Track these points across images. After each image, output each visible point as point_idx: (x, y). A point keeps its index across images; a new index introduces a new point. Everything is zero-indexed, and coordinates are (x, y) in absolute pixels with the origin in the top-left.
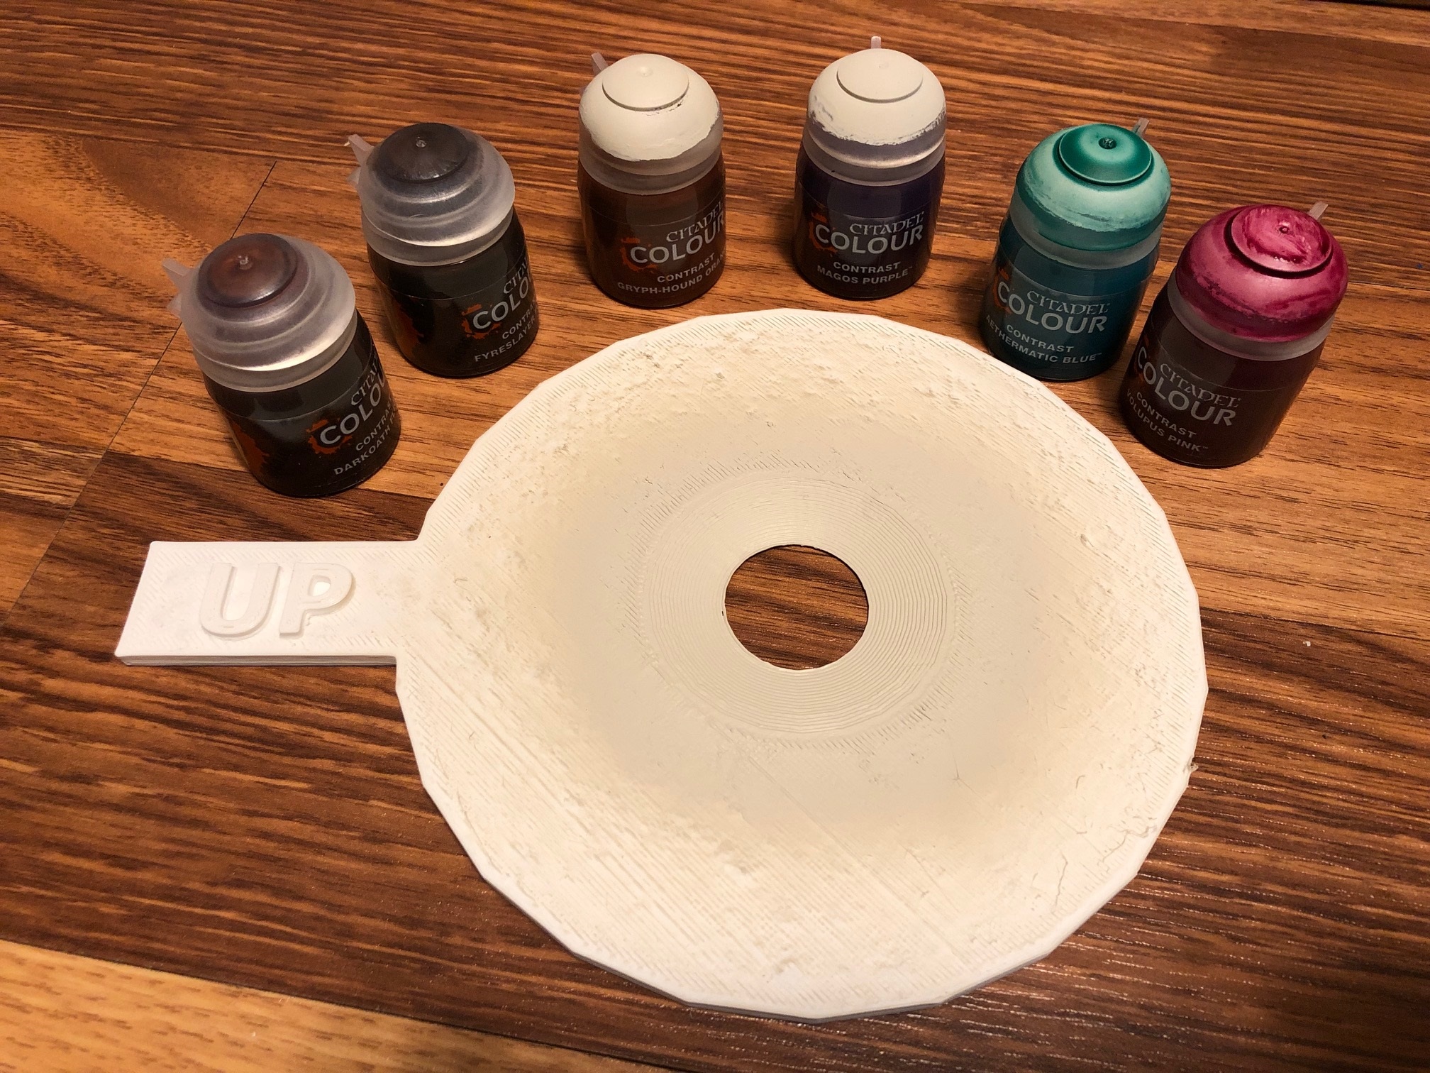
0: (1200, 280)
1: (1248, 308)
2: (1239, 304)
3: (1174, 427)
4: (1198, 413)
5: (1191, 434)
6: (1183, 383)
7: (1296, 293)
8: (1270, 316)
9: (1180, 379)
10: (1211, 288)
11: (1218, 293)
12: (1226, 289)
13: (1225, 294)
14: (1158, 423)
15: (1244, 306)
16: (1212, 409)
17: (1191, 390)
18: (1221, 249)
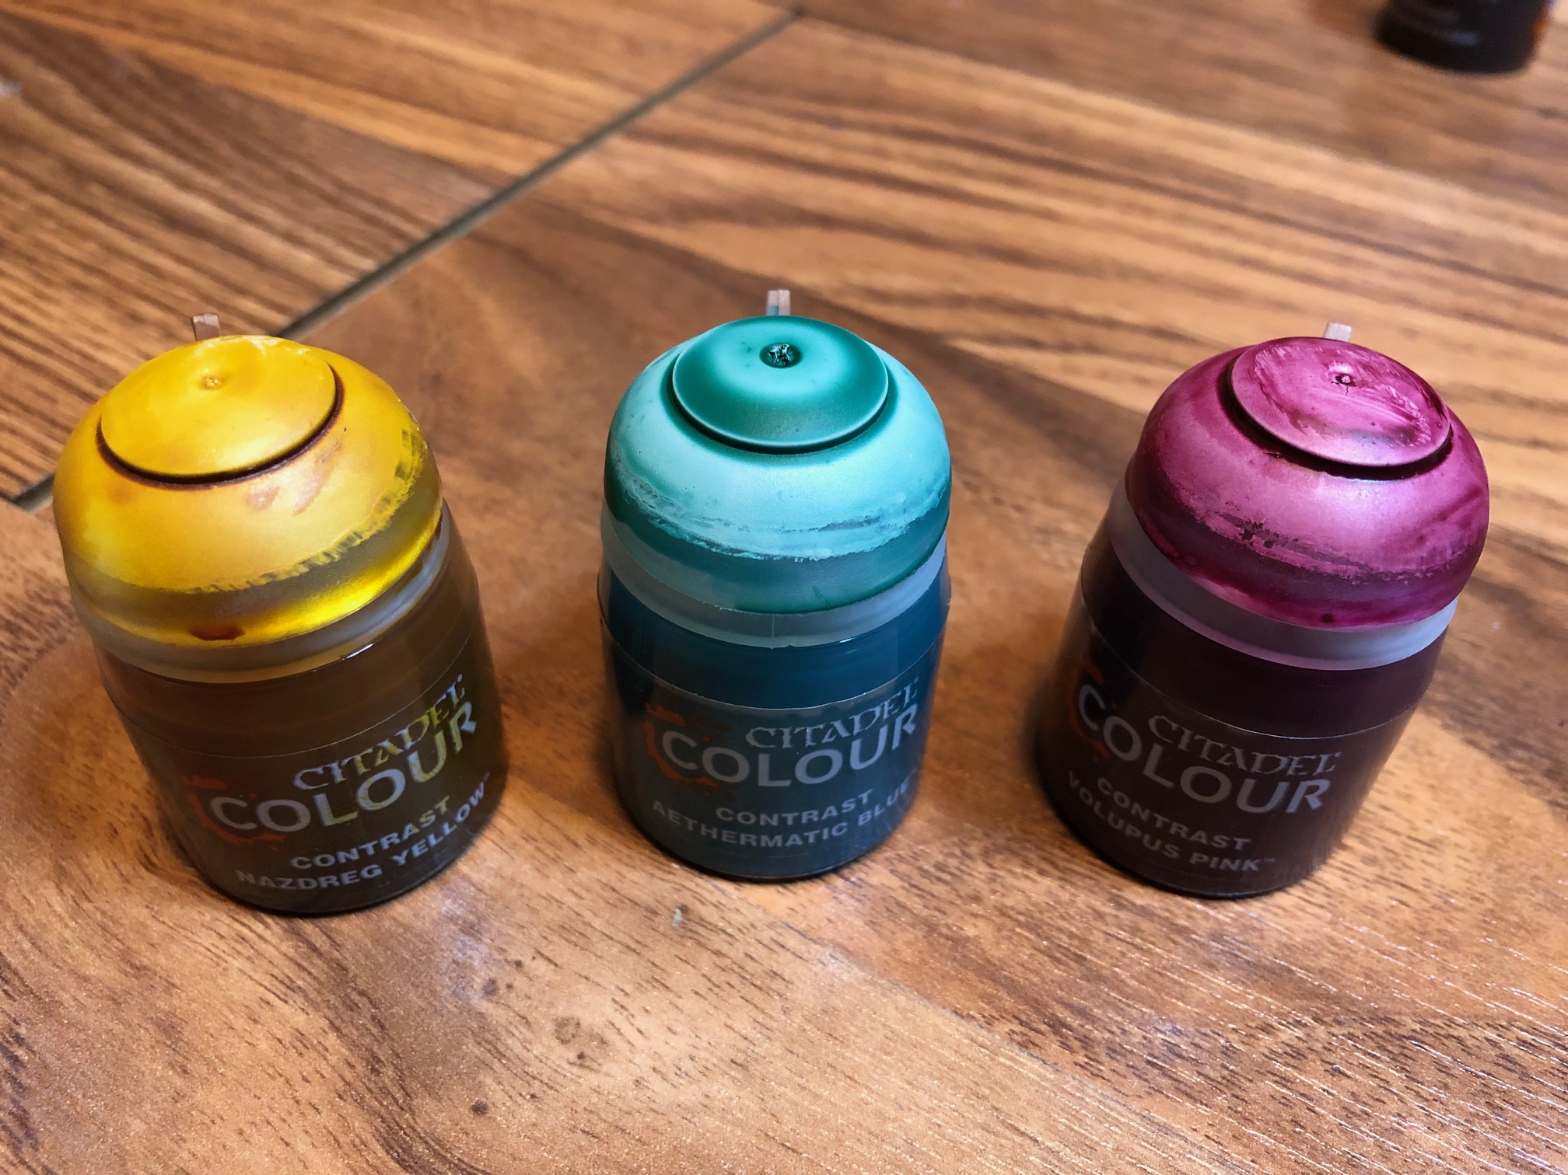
0: (1216, 524)
1: (1348, 562)
2: (1323, 557)
3: (1201, 837)
4: (1253, 800)
5: (1240, 842)
6: (1214, 748)
7: (1431, 506)
8: (1399, 568)
9: (1202, 743)
10: (1248, 535)
11: (1268, 544)
12: (1283, 532)
13: (1285, 542)
14: (1163, 834)
15: (1335, 560)
16: (1283, 787)
17: (1233, 758)
18: (1237, 449)
